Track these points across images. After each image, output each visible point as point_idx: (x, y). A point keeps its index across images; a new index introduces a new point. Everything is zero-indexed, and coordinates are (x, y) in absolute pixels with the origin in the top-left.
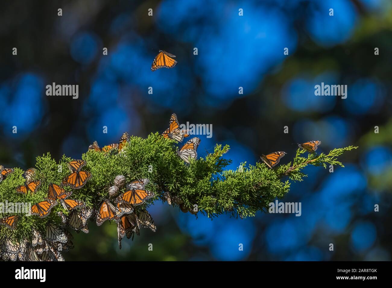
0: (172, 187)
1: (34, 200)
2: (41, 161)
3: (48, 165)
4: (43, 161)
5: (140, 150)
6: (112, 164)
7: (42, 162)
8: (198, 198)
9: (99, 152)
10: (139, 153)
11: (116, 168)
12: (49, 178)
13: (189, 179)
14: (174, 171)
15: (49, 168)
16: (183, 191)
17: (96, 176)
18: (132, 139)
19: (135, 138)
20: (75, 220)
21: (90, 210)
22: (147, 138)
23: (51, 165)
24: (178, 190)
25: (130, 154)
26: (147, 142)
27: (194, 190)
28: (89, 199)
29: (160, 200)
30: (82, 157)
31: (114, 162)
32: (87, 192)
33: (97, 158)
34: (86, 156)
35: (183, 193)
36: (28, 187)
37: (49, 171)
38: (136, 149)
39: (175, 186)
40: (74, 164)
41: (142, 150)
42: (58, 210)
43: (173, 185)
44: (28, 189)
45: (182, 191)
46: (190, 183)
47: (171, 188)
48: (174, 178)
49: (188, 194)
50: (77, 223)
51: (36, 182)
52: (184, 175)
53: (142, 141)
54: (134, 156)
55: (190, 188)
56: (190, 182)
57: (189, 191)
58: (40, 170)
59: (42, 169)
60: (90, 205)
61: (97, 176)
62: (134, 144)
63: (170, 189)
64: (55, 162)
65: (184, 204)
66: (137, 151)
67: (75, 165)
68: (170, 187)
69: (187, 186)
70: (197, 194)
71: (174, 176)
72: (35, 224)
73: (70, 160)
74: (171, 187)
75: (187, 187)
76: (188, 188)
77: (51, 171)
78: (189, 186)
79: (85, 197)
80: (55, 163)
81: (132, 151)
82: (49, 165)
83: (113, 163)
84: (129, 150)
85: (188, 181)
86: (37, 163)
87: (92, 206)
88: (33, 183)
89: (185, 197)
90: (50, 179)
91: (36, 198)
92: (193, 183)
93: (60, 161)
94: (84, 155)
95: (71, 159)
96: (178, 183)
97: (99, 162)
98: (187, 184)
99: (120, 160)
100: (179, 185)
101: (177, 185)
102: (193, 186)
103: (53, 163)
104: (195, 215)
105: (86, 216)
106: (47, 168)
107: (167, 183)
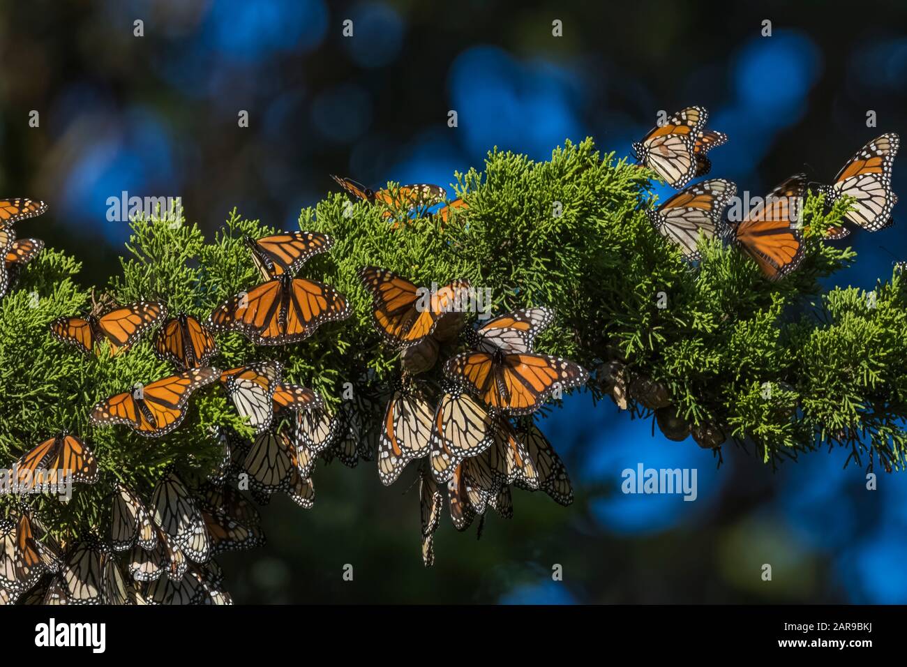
0: (635, 344)
1: (124, 378)
2: (148, 230)
3: (175, 246)
4: (157, 230)
5: (522, 203)
6: (415, 253)
7: (151, 235)
8: (729, 388)
9: (366, 204)
10: (515, 212)
11: (429, 268)
12: (176, 296)
13: (701, 318)
14: (646, 284)
15: (177, 254)
16: (677, 361)
17: (355, 296)
18: (491, 161)
19: (505, 158)
20: (267, 455)
21: (327, 420)
22: (550, 160)
23: (184, 245)
24: (655, 357)
25: (484, 218)
26: (547, 175)
27: (716, 360)
28: (327, 380)
29: (586, 391)
30: (300, 220)
31: (424, 245)
32: (319, 353)
33: (356, 226)
34: (314, 218)
35: (676, 369)
36: (98, 325)
37: (178, 269)
38: (508, 196)
39: (644, 339)
40: (278, 244)
41: (529, 201)
42: (215, 417)
43: (637, 337)
44: (98, 333)
45: (672, 360)
46: (703, 334)
47: (630, 349)
48: (644, 312)
49: (692, 373)
50: (272, 469)
51: (141, 308)
52: (680, 301)
53: (530, 168)
54: (498, 225)
55: (701, 348)
56: (704, 328)
57: (697, 362)
58: (142, 264)
59: (148, 260)
60: (330, 402)
61: (358, 294)
62: (501, 178)
63: (628, 351)
64: (199, 237)
65: (672, 408)
66: (510, 206)
67: (282, 248)
68: (625, 347)
69: (691, 340)
70: (726, 375)
71: (643, 303)
72: (124, 469)
73: (256, 229)
74: (631, 344)
75: (689, 344)
76: (693, 350)
77: (182, 270)
78: (697, 342)
79: (311, 373)
80: (202, 239)
81: (492, 204)
82: (178, 246)
83: (421, 250)
84: (481, 201)
85: (695, 326)
86: (132, 238)
87: (337, 405)
88: (127, 312)
89: (682, 384)
90: (180, 301)
91: (130, 368)
92: (714, 330)
93: (220, 232)
94: (308, 212)
95: (260, 226)
96: (657, 331)
97: (364, 242)
98: (691, 334)
99: (444, 236)
100: (660, 338)
101: (653, 337)
102: (713, 341)
103: (193, 237)
104: (715, 450)
105: (309, 440)
106: (170, 257)
107: (615, 328)
